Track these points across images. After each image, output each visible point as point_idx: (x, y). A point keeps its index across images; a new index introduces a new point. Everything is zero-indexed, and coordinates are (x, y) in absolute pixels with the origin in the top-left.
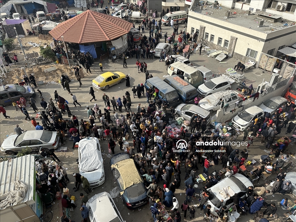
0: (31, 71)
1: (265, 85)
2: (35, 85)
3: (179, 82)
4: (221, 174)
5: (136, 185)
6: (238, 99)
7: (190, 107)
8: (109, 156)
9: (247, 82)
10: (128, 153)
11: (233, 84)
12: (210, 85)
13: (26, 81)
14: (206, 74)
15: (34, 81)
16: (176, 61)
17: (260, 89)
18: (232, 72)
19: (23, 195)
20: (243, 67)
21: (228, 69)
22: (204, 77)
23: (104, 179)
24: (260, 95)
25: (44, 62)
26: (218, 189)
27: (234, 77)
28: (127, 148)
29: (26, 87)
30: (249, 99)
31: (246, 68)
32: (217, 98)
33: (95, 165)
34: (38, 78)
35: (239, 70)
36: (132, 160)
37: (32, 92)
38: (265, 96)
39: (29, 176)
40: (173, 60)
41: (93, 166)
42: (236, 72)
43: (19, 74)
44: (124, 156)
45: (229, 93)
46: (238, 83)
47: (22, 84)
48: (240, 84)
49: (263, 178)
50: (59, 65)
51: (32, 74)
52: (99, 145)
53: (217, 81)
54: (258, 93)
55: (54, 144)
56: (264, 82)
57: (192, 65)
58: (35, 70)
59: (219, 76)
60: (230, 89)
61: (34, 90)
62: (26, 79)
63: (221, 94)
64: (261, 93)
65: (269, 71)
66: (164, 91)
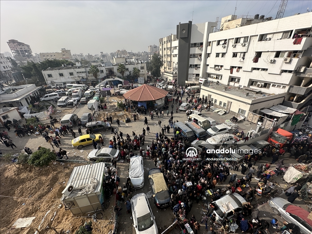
0: (111, 114)
1: (252, 132)
2: (112, 122)
3: (195, 126)
4: (223, 191)
5: (164, 192)
6: (234, 140)
7: (202, 142)
8: (148, 169)
9: (240, 129)
10: (160, 169)
11: (230, 129)
12: (215, 129)
13: (107, 120)
14: (212, 122)
15: (111, 120)
16: (193, 113)
17: (249, 134)
18: (229, 122)
19: (95, 188)
20: (237, 120)
21: (226, 120)
22: (211, 124)
23: (143, 184)
24: (249, 138)
25: (118, 110)
26: (221, 203)
27: (231, 126)
28: (159, 165)
29: (107, 123)
30: (241, 141)
31: (238, 120)
32: (219, 138)
33: (139, 174)
34: (114, 118)
35: (234, 121)
36: (162, 173)
37: (109, 126)
38: (253, 139)
39: (100, 176)
40: (191, 113)
41: (138, 175)
42: (232, 122)
43: (105, 116)
44: (157, 171)
45: (228, 135)
46: (233, 129)
47: (105, 121)
48: (235, 130)
49: (255, 199)
50: (126, 112)
51: (111, 116)
52: (143, 161)
53: (219, 127)
54: (248, 137)
55: (117, 158)
56: (252, 130)
57: (203, 116)
58: (113, 114)
59: (220, 124)
60: (228, 133)
61: (110, 125)
62: (107, 118)
63: (222, 135)
64: (250, 137)
65: (255, 123)
66: (185, 130)
